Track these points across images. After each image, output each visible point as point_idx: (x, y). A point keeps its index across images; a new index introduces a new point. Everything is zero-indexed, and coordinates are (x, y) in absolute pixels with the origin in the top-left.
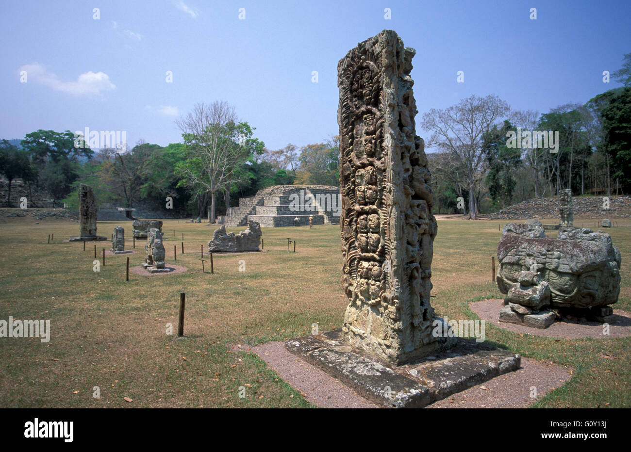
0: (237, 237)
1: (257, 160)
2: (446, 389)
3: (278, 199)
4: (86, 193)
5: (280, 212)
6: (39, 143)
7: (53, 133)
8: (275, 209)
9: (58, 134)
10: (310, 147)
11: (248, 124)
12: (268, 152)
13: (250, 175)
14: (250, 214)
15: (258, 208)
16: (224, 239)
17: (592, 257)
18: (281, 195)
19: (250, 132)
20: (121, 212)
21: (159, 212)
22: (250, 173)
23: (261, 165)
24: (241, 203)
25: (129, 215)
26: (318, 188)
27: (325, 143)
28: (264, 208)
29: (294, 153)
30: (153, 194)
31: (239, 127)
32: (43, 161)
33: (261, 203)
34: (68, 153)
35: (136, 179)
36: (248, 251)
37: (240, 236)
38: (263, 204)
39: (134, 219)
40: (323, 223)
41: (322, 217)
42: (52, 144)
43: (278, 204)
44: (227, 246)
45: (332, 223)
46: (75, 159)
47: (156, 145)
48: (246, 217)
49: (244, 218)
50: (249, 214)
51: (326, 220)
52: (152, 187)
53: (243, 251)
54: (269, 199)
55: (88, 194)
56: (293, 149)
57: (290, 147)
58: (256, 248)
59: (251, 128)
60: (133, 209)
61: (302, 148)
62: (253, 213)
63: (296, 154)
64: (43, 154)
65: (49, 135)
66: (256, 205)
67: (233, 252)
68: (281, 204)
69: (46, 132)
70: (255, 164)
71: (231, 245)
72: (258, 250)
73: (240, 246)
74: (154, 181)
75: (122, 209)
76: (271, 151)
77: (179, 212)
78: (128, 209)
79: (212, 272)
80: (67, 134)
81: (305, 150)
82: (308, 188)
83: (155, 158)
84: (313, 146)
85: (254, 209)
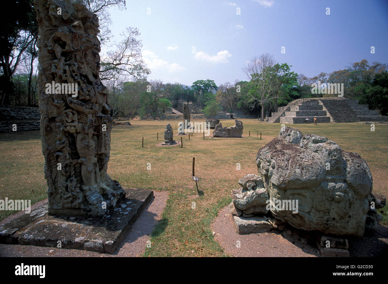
0: (228, 129)
1: (300, 84)
2: (25, 239)
3: (298, 107)
4: (185, 107)
5: (298, 115)
6: (198, 86)
7: (202, 81)
8: (295, 113)
9: (204, 81)
10: (335, 73)
11: (287, 64)
12: (307, 79)
13: (295, 93)
14: (282, 116)
15: (286, 113)
16: (221, 130)
17: (297, 172)
18: (301, 105)
19: (288, 68)
20: (228, 115)
21: (247, 115)
22: (295, 92)
23: (302, 87)
24: (278, 110)
25: (232, 117)
26: (328, 99)
27: (347, 69)
28: (289, 113)
29: (325, 78)
30: (244, 106)
31: (282, 66)
32: (199, 94)
33: (289, 110)
34: (208, 89)
35: (234, 99)
36: (234, 137)
37: (230, 129)
38: (290, 110)
39: (234, 119)
40: (330, 122)
41: (329, 118)
42: (202, 86)
43: (298, 110)
44: (222, 134)
45: (336, 121)
46: (211, 91)
47: (246, 81)
48: (279, 118)
49: (278, 119)
50: (280, 116)
51: (332, 120)
52: (242, 103)
53: (231, 137)
54: (293, 107)
55: (186, 108)
56: (324, 76)
57: (322, 74)
58: (239, 136)
59: (289, 66)
60: (234, 114)
61: (329, 74)
62: (283, 115)
63: (326, 78)
64: (199, 91)
65: (201, 82)
66: (285, 111)
67: (225, 137)
68: (299, 110)
69: (200, 81)
70: (299, 87)
71: (224, 134)
72: (240, 137)
73: (230, 134)
74: (244, 100)
75: (228, 114)
76: (310, 78)
77: (257, 115)
78: (231, 114)
79: (182, 147)
80: (207, 81)
81: (332, 75)
82: (320, 99)
83: (243, 88)
84: (338, 72)
85: (284, 113)
